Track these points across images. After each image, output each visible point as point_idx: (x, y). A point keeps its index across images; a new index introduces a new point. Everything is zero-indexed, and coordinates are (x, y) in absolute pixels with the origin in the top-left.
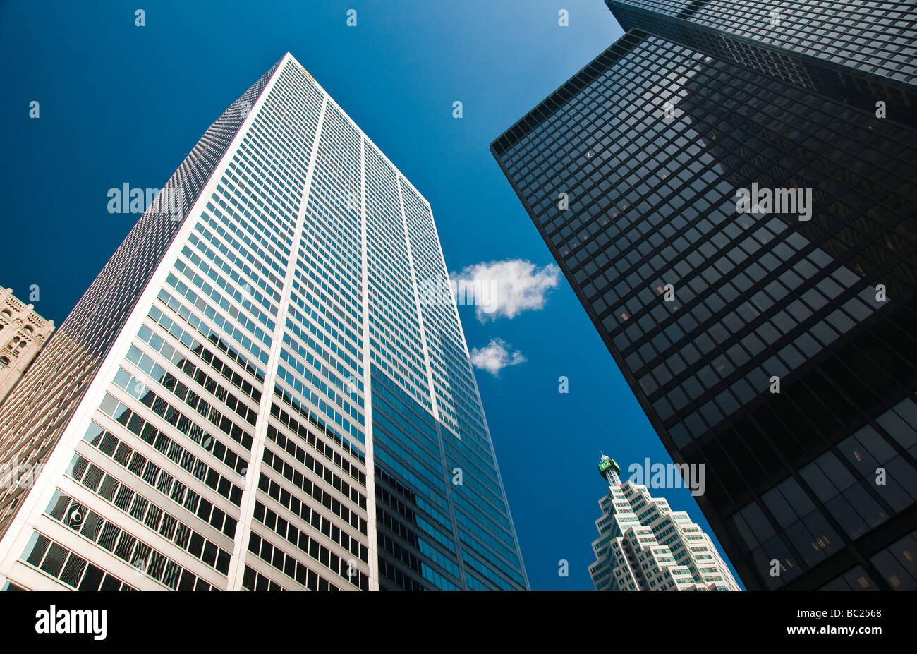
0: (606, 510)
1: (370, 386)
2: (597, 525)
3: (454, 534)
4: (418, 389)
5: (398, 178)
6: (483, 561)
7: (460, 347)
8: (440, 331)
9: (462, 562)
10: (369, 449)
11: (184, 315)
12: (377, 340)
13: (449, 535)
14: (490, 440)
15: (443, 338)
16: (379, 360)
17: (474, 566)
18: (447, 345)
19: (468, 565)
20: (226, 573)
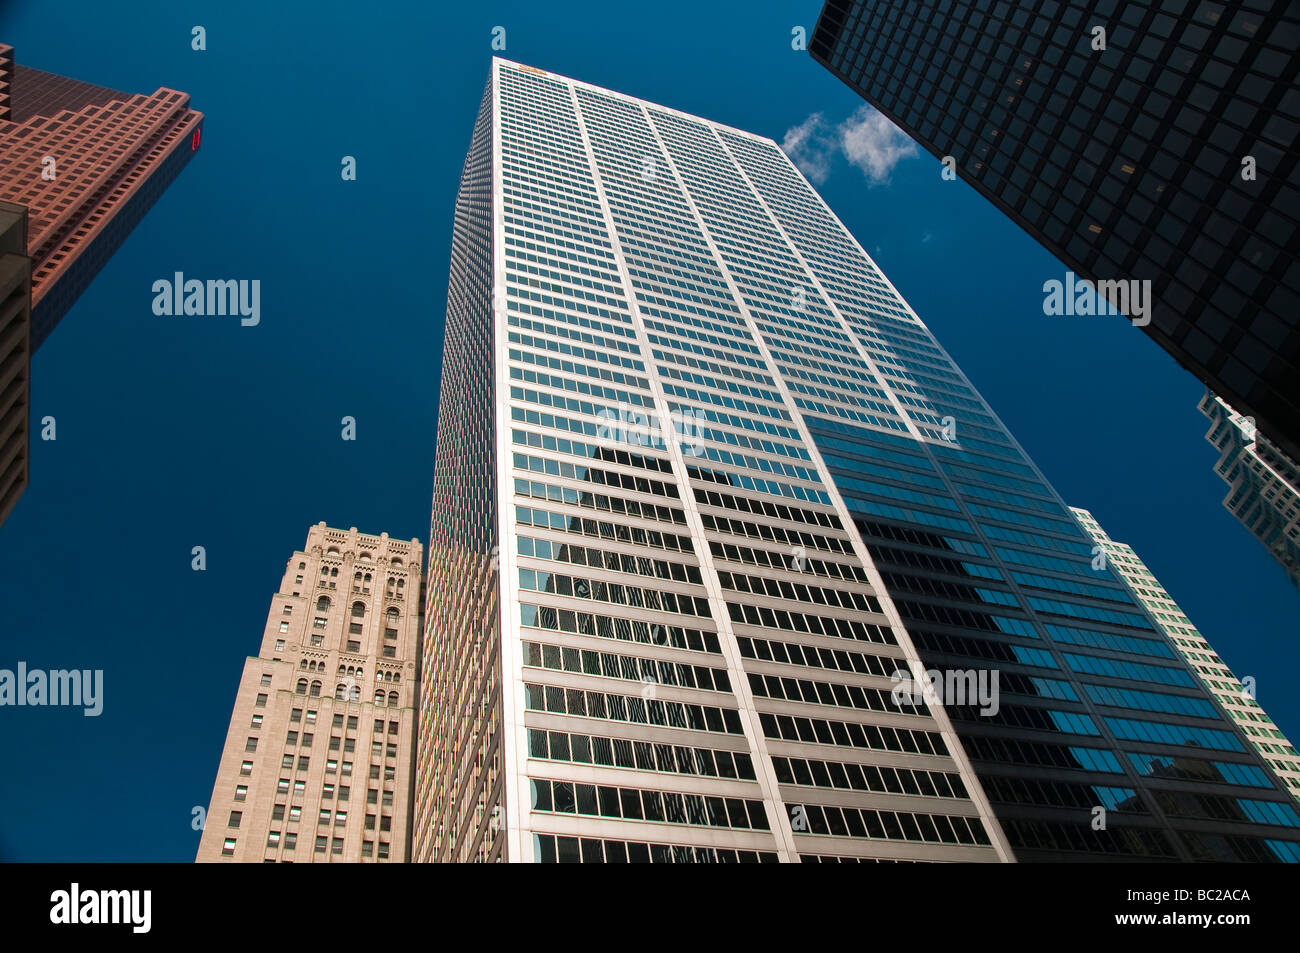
0: (1213, 414)
1: (815, 448)
2: (1210, 441)
3: (1008, 582)
4: (878, 414)
5: (715, 133)
6: (1061, 597)
7: (907, 320)
8: (871, 315)
9: (1033, 613)
10: (839, 507)
11: (556, 495)
12: (780, 350)
13: (1004, 587)
14: (1003, 427)
15: (878, 321)
16: (810, 405)
17: (1051, 611)
18: (888, 329)
19: (1043, 613)
20: (753, 777)
